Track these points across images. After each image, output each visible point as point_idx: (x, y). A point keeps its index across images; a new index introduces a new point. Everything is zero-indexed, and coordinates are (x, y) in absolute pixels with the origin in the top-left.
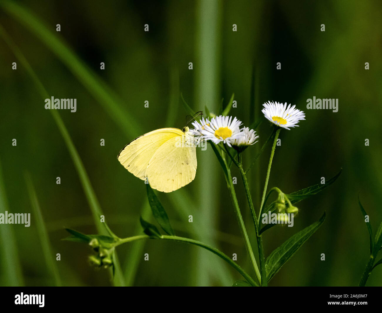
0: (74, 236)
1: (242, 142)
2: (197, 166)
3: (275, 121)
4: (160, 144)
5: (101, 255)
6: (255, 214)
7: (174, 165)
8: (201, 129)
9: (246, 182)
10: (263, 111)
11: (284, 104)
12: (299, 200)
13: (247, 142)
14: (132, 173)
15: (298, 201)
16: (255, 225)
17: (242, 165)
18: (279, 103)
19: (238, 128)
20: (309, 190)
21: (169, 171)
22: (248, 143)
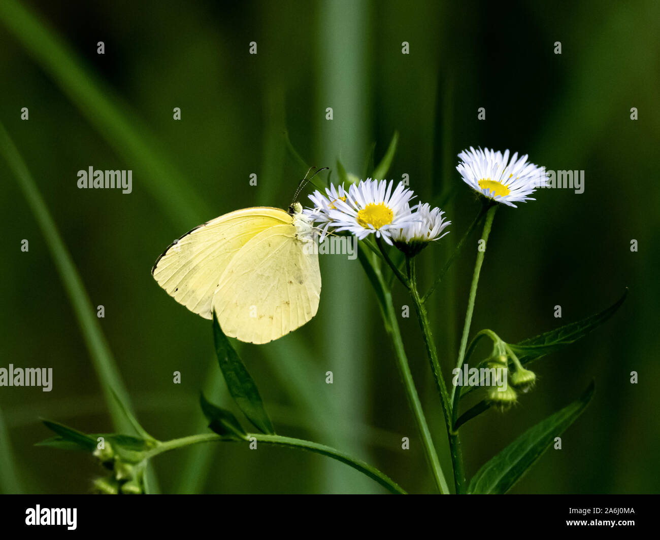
0: (60, 437)
1: (415, 235)
2: (321, 286)
3: (485, 190)
4: (241, 241)
5: (119, 476)
6: (445, 387)
7: (272, 285)
8: (329, 208)
9: (424, 319)
10: (459, 168)
11: (503, 153)
12: (537, 357)
13: (426, 235)
14: (183, 304)
15: (534, 358)
16: (445, 411)
17: (415, 284)
18: (492, 150)
19: (406, 205)
20: (559, 335)
21: (262, 299)
22: (428, 236)
